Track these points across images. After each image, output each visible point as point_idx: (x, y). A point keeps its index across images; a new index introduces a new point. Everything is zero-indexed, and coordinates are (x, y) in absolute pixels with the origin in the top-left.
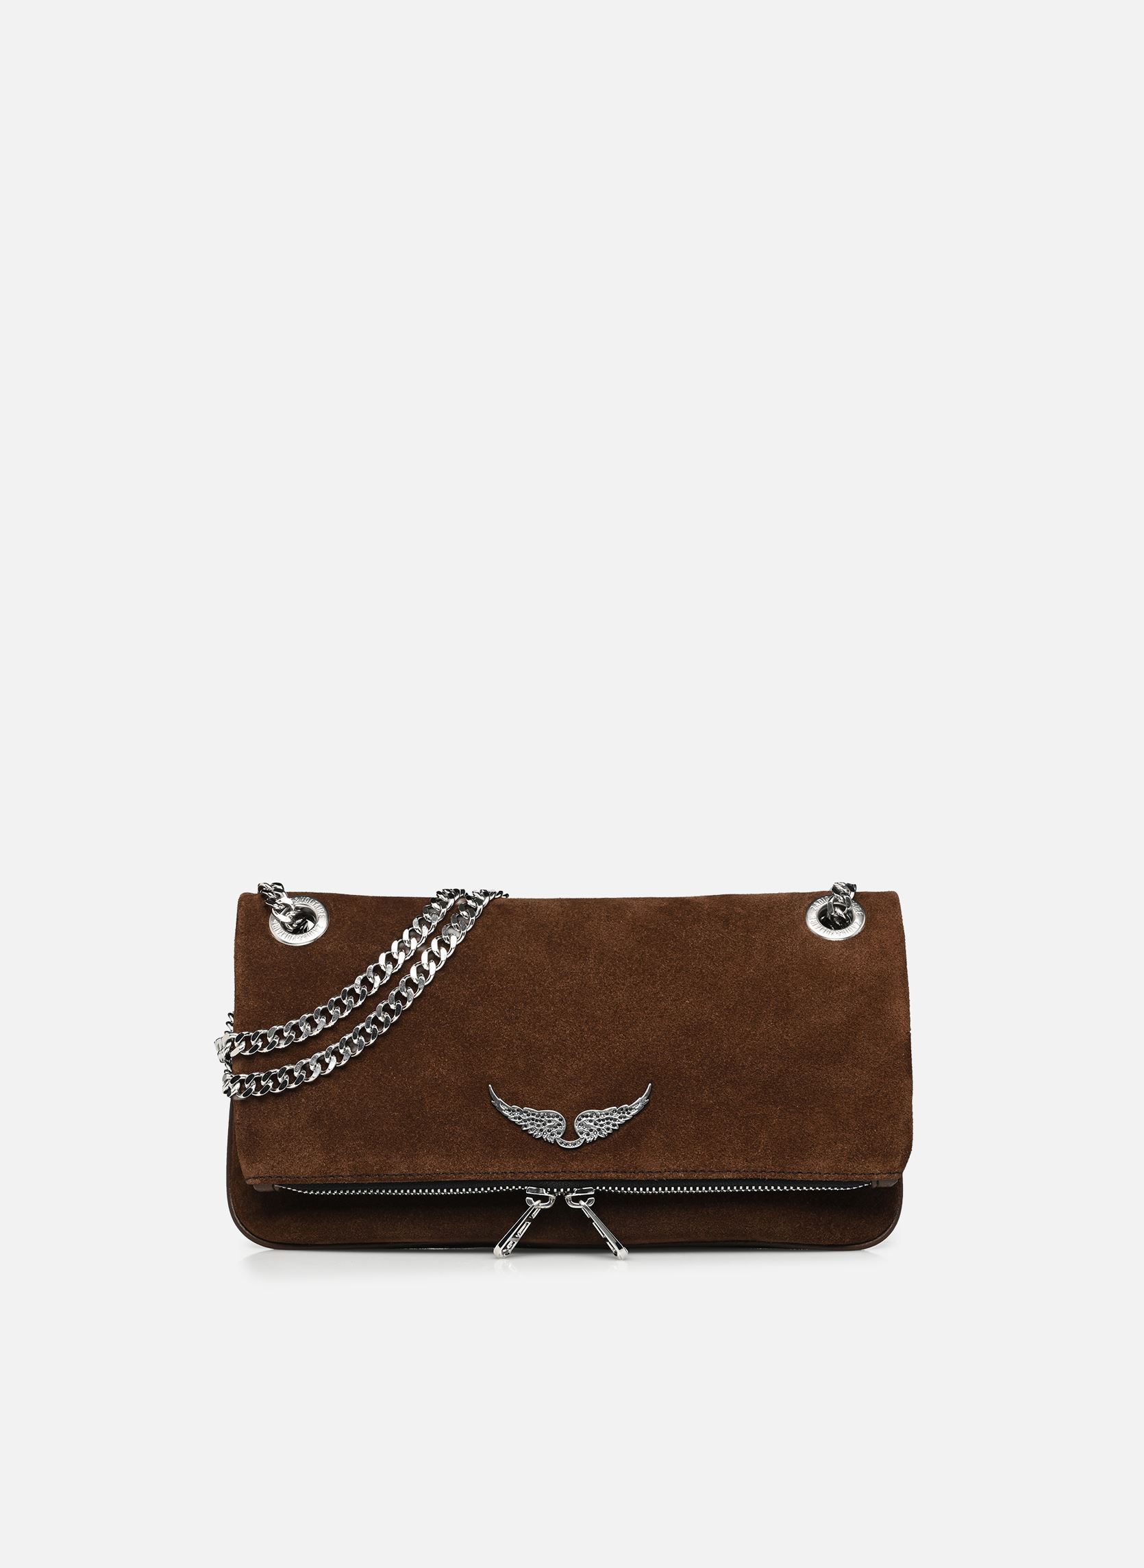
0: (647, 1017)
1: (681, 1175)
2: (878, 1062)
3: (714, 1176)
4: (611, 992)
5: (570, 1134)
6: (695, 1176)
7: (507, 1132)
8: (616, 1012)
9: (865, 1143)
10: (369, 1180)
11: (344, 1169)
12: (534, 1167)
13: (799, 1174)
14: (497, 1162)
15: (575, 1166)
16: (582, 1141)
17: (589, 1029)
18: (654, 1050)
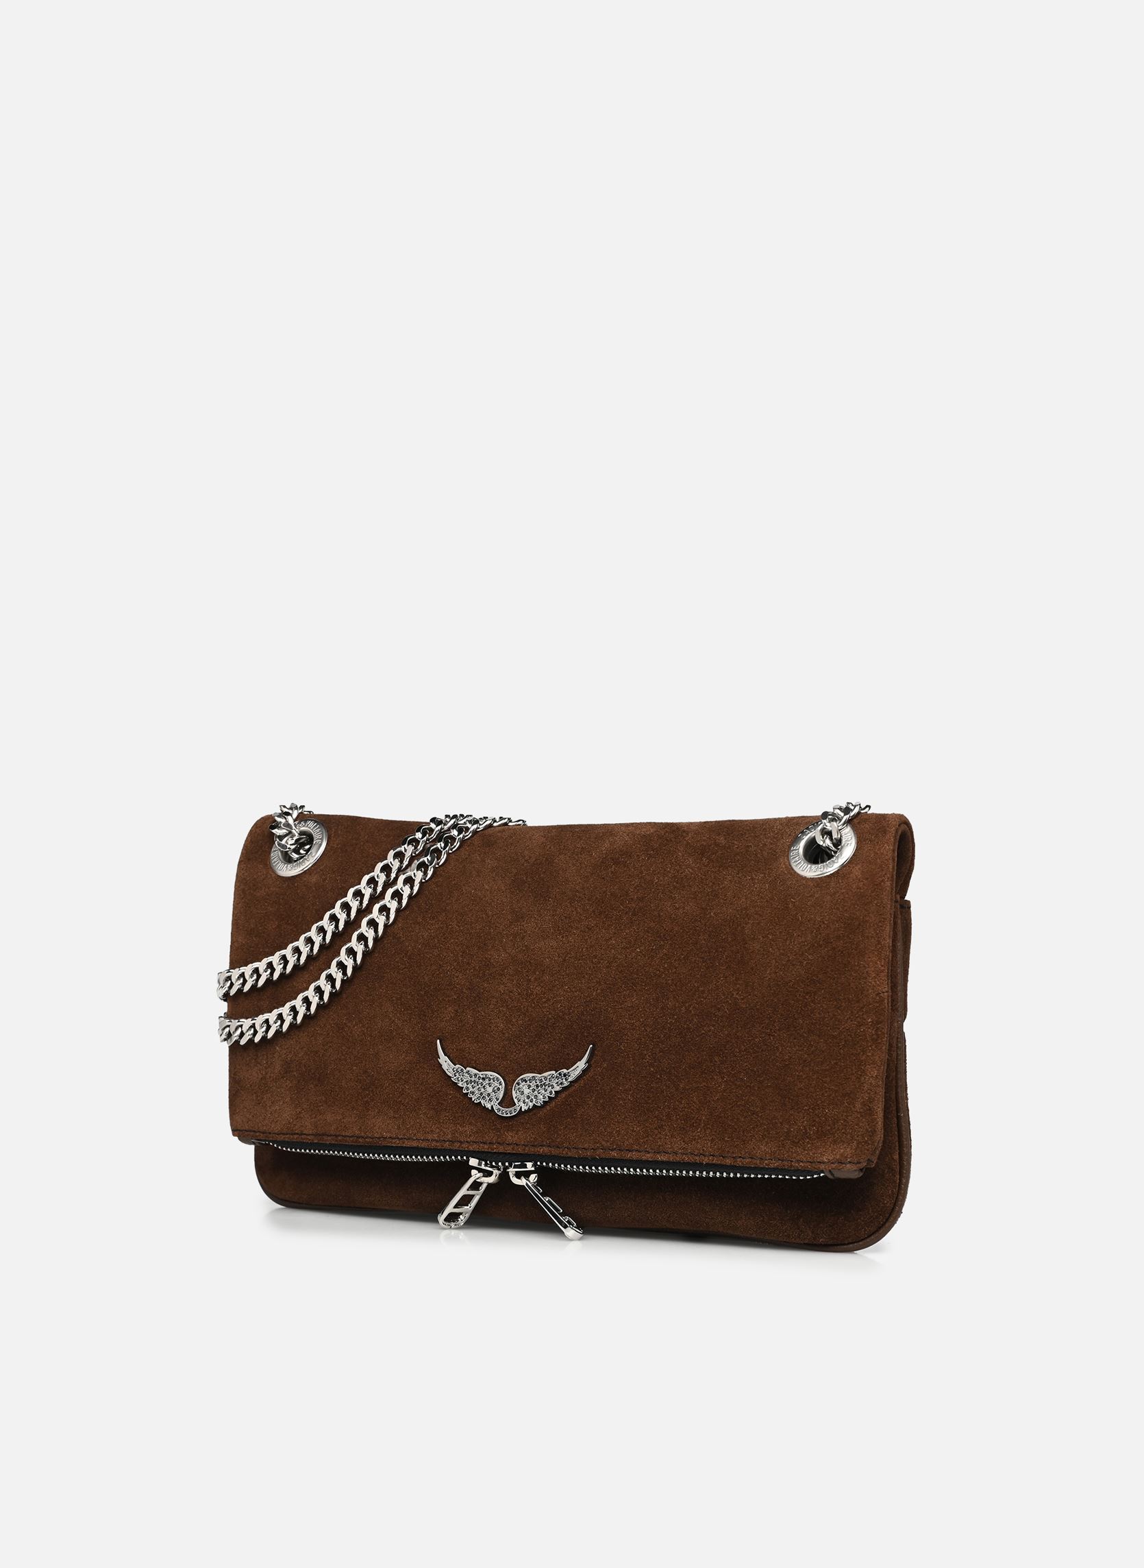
0: (594, 967)
1: (614, 1154)
2: (839, 1029)
3: (648, 1157)
4: (563, 937)
5: (507, 1101)
6: (629, 1155)
7: (450, 1094)
8: (564, 960)
9: (814, 1126)
10: (328, 1140)
11: (307, 1126)
12: (470, 1136)
13: (739, 1160)
14: (438, 1128)
15: (510, 1137)
16: (518, 1109)
17: (536, 979)
18: (598, 1006)
